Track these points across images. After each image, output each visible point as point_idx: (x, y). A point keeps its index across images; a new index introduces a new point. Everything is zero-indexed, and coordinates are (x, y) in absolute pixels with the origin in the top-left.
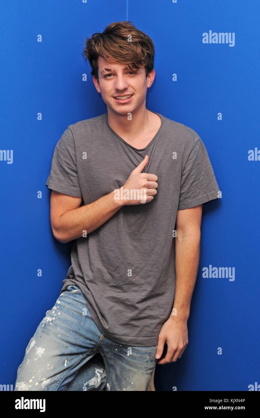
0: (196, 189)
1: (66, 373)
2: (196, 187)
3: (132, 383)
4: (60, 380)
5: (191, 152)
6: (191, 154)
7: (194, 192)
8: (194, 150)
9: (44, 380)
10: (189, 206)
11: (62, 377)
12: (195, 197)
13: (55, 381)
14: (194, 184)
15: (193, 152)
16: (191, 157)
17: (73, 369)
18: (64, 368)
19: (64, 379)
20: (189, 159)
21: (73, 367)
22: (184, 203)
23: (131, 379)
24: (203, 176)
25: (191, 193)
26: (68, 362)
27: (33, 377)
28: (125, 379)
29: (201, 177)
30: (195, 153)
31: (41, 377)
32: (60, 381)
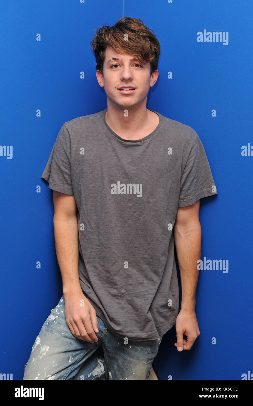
1: (70, 369)
3: (134, 373)
4: (65, 375)
5: (191, 150)
6: (192, 152)
7: (194, 189)
8: (194, 148)
9: (49, 377)
11: (67, 372)
13: (60, 376)
15: (193, 150)
17: (77, 364)
18: (68, 365)
19: (68, 374)
20: (190, 157)
21: (77, 362)
22: (185, 200)
23: (133, 370)
26: (73, 358)
27: (39, 375)
28: (127, 369)
30: (195, 151)
31: (46, 374)
32: (65, 377)
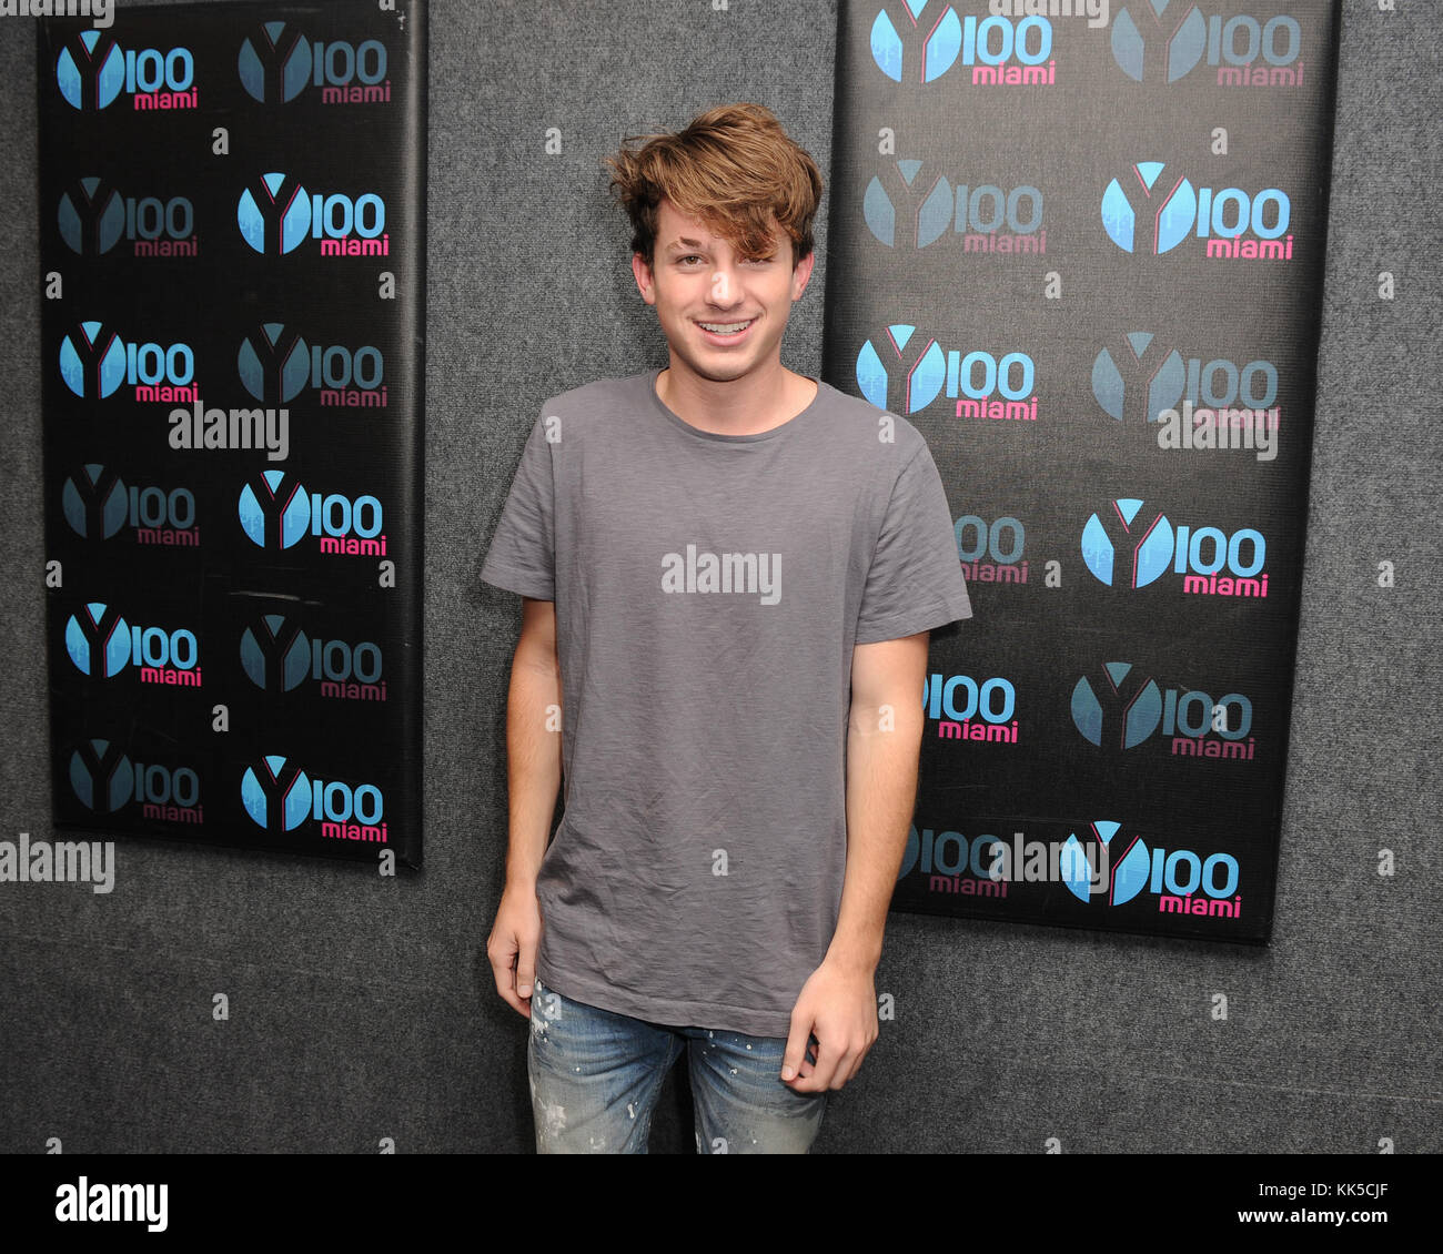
0: (915, 584)
2: (914, 580)
3: (754, 1142)
6: (901, 483)
8: (909, 472)
10: (889, 635)
12: (908, 608)
14: (907, 571)
15: (905, 478)
16: (899, 491)
20: (895, 496)
22: (878, 623)
23: (750, 1132)
24: (936, 550)
25: (895, 596)
28: (734, 1132)
29: (928, 552)
30: (911, 479)
